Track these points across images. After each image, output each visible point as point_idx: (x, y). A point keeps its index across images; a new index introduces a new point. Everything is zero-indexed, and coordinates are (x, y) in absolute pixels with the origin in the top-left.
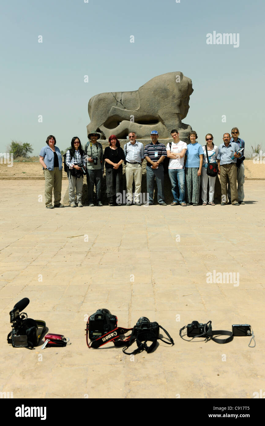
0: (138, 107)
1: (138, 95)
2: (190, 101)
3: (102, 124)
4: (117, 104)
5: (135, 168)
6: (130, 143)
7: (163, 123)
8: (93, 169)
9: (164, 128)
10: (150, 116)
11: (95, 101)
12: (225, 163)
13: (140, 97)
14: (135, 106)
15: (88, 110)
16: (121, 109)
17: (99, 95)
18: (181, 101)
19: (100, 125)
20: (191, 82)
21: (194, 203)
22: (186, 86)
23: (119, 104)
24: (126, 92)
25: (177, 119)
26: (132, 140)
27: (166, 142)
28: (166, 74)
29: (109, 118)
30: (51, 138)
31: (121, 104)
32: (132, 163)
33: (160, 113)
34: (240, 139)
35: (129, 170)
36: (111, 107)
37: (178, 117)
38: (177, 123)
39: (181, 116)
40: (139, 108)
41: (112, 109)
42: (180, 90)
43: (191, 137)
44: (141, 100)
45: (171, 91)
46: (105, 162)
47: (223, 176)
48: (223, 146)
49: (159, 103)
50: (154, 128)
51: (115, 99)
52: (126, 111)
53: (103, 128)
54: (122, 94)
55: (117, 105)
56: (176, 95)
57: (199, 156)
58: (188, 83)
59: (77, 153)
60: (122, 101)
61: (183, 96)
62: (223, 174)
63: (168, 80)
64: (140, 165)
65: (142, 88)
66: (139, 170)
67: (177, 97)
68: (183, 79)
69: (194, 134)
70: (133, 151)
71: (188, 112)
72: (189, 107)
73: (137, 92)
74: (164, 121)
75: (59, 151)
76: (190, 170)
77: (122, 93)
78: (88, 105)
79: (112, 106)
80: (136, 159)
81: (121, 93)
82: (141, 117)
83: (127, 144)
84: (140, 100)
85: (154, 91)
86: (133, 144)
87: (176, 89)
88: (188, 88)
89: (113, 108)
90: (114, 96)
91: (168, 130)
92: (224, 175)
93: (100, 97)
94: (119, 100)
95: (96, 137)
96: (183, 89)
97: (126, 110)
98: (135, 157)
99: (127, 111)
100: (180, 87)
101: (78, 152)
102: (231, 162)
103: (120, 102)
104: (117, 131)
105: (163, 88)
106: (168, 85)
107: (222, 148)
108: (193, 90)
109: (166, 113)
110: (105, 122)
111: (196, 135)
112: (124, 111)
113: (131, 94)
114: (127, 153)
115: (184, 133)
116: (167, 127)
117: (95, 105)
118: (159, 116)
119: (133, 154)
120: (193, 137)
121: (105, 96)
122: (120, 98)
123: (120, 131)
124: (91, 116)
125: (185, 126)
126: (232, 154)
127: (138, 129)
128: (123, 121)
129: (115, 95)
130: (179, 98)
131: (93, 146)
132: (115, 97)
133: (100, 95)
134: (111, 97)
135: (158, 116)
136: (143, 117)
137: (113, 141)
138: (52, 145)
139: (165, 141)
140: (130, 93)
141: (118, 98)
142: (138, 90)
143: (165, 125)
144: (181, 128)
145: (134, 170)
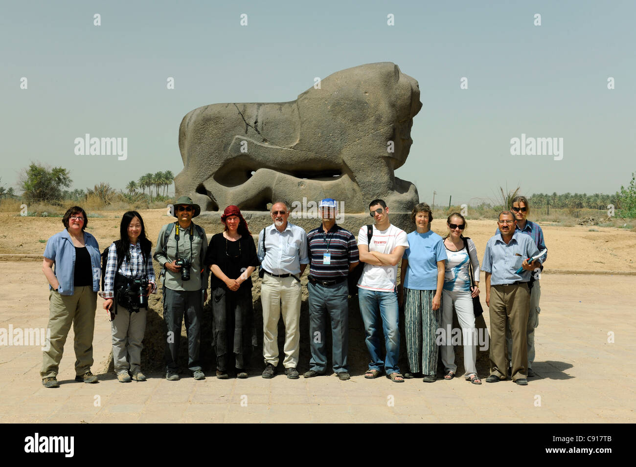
0: (297, 138)
1: (296, 112)
2: (413, 128)
3: (211, 176)
4: (247, 130)
5: (284, 287)
6: (273, 227)
7: (353, 179)
8: (179, 289)
9: (354, 190)
10: (323, 160)
11: (195, 122)
12: (501, 282)
13: (300, 118)
14: (288, 138)
15: (180, 141)
16: (255, 142)
17: (206, 108)
18: (394, 129)
19: (206, 177)
20: (418, 86)
21: (426, 375)
22: (406, 97)
23: (251, 130)
24: (268, 104)
25: (385, 169)
26: (280, 220)
27: (358, 222)
28: (361, 66)
29: (227, 162)
30: (75, 213)
31: (257, 130)
32: (278, 276)
33: (346, 156)
34: (531, 224)
35: (269, 291)
36: (232, 136)
37: (388, 165)
38: (385, 178)
39: (393, 163)
40: (297, 142)
41: (234, 141)
42: (393, 105)
43: (418, 218)
44: (303, 123)
45: (372, 105)
46: (211, 272)
47: (495, 311)
48: (498, 242)
49: (343, 132)
50: (333, 187)
51: (243, 118)
52: (267, 148)
53: (212, 185)
54: (258, 109)
55: (246, 132)
56: (384, 116)
57: (436, 263)
58: (412, 90)
59: (135, 250)
60: (259, 124)
61: (398, 117)
62: (496, 306)
63: (365, 82)
64: (295, 281)
65: (305, 96)
66: (294, 292)
67: (385, 119)
68: (400, 79)
69: (426, 211)
70: (281, 246)
71: (408, 154)
72: (410, 142)
73: (295, 105)
74: (354, 174)
75: (96, 245)
76: (417, 297)
77: (260, 105)
78: (180, 130)
79: (235, 135)
80: (286, 267)
81: (256, 106)
82: (302, 162)
83: (267, 228)
84: (300, 123)
85: (334, 106)
86: (281, 230)
87: (383, 102)
88: (411, 100)
89: (236, 139)
90: (240, 113)
91: (364, 195)
92: (497, 310)
93: (209, 112)
94: (252, 123)
95: (190, 213)
96: (399, 102)
97: (266, 145)
98: (284, 261)
99: (270, 146)
100: (393, 99)
101: (138, 249)
102: (514, 281)
103: (253, 125)
104: (246, 191)
105: (355, 99)
106: (366, 93)
107: (496, 245)
108: (420, 105)
109: (359, 157)
110: (217, 169)
111: (430, 213)
112: (262, 147)
113: (280, 109)
114: (265, 250)
115: (400, 203)
116: (363, 186)
117: (196, 131)
118: (344, 161)
119: (281, 253)
120: (422, 218)
121: (219, 112)
122: (255, 117)
123: (252, 193)
124: (186, 156)
125: (402, 186)
126: (518, 261)
127: (295, 188)
128: (260, 170)
129: (242, 111)
130: (389, 122)
131: (182, 234)
132: (242, 114)
133: (208, 109)
134: (233, 113)
135: (341, 161)
136: (306, 161)
137: (232, 221)
138: (76, 229)
139: (357, 219)
140: (278, 107)
141: (250, 117)
142: (295, 102)
143: (357, 183)
144: (392, 189)
145: (282, 293)
